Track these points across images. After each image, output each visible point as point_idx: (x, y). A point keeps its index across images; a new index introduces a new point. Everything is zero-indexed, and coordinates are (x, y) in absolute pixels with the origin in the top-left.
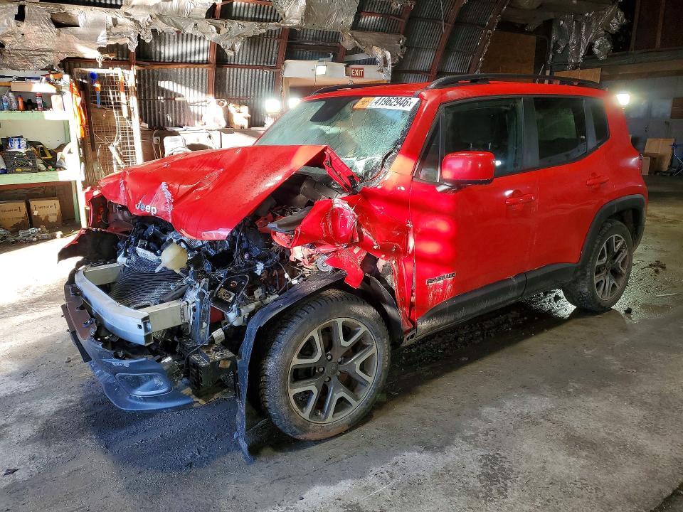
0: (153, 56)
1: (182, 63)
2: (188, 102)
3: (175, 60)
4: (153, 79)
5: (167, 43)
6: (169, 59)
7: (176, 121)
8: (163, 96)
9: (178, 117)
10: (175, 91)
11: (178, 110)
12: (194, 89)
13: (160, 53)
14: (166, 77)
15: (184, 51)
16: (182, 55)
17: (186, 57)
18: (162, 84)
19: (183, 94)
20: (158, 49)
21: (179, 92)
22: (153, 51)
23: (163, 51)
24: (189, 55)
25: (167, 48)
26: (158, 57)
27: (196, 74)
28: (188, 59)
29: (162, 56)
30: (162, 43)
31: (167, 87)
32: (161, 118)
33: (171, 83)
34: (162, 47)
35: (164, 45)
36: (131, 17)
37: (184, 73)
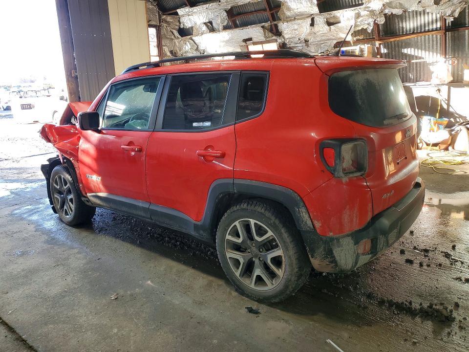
0: (398, 32)
1: (421, 32)
2: (428, 62)
3: (415, 32)
4: (398, 47)
5: (408, 19)
6: (410, 31)
7: (417, 78)
8: (406, 59)
9: (418, 75)
10: (416, 55)
11: (419, 69)
12: (433, 52)
13: (403, 28)
14: (408, 45)
15: (423, 22)
16: (421, 26)
17: (425, 27)
18: (405, 51)
19: (423, 56)
20: (401, 25)
21: (420, 55)
22: (397, 27)
23: (404, 26)
24: (427, 25)
25: (408, 23)
26: (401, 31)
27: (435, 39)
28: (427, 29)
29: (405, 30)
30: (404, 21)
31: (409, 53)
32: (404, 76)
33: (413, 49)
34: (404, 23)
35: (406, 22)
36: (370, 9)
37: (423, 40)
